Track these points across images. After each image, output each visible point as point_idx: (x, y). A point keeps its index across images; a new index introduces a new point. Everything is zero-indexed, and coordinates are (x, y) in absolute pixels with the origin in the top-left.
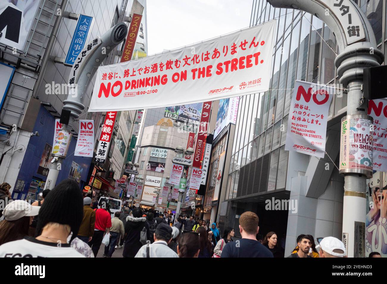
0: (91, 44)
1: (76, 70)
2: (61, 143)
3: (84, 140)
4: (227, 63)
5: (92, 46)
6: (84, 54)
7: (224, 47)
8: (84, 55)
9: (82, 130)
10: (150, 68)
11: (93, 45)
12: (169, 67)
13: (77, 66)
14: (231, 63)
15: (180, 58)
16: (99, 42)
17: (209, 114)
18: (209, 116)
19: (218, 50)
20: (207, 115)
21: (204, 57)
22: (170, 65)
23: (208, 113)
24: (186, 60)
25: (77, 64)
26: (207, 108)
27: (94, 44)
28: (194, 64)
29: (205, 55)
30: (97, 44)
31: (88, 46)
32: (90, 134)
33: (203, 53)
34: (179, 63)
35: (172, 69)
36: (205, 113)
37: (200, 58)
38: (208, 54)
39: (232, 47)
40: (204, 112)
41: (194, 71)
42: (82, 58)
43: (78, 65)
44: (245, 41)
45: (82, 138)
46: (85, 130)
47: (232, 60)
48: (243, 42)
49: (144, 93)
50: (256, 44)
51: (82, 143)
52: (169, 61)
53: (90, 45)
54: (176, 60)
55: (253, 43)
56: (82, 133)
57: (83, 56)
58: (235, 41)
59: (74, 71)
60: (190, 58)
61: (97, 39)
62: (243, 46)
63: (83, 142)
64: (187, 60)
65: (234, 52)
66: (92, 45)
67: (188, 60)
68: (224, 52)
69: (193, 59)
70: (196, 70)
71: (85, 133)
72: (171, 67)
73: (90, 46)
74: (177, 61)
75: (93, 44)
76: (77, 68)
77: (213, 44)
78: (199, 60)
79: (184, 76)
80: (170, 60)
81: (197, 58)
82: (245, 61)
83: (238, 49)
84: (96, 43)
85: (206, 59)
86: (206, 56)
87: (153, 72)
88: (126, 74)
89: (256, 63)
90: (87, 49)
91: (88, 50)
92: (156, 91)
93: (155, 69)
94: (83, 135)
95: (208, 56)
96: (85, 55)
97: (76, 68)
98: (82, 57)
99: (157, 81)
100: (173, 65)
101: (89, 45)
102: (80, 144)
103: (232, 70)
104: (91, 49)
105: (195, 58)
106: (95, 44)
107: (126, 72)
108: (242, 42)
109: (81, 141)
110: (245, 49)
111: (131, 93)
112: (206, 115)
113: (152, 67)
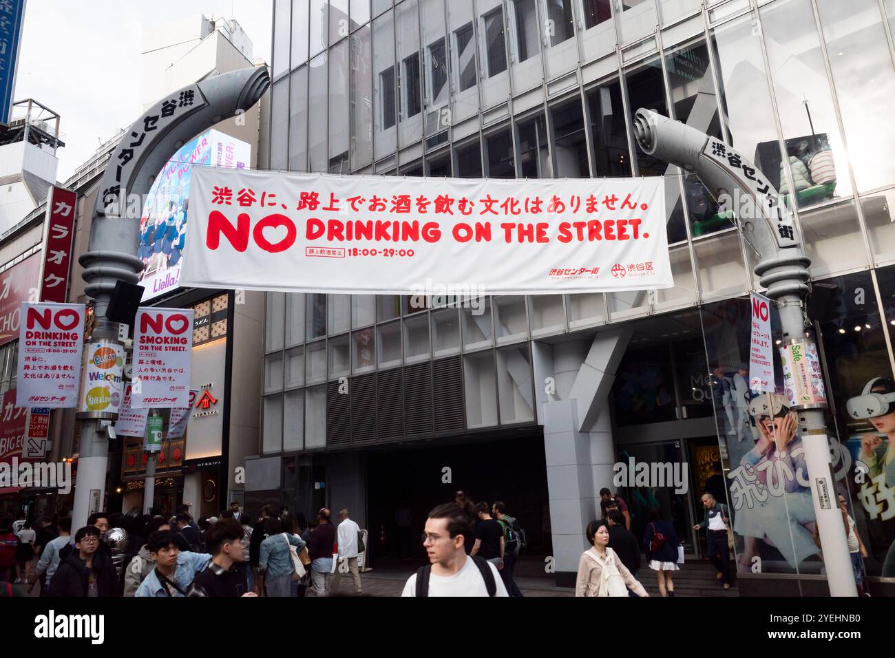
0: (174, 101)
1: (123, 164)
2: (113, 377)
3: (153, 362)
4: (579, 226)
5: (178, 108)
6: (152, 124)
7: (573, 197)
8: (150, 126)
9: (145, 335)
10: (389, 201)
11: (180, 106)
12: (444, 209)
13: (128, 155)
14: (587, 226)
15: (474, 197)
16: (197, 101)
17: (69, 230)
18: (69, 235)
19: (560, 200)
20: (65, 233)
21: (530, 205)
22: (445, 206)
23: (66, 228)
24: (488, 204)
25: (128, 148)
26: (62, 214)
27: (182, 103)
28: (506, 213)
29: (533, 203)
30: (191, 104)
31: (164, 104)
32: (176, 345)
33: (528, 199)
34: (468, 206)
35: (452, 213)
36: (57, 228)
37: (521, 205)
38: (538, 202)
39: (588, 200)
40: (56, 226)
41: (507, 227)
42: (143, 135)
43: (131, 152)
44: (613, 196)
45: (145, 359)
46: (156, 336)
47: (589, 222)
48: (610, 198)
49: (374, 252)
50: (632, 205)
51: (150, 371)
52: (444, 197)
53: (170, 103)
54: (461, 199)
55: (627, 202)
56: (145, 345)
57: (147, 129)
58: (595, 190)
59: (119, 169)
60: (497, 201)
61: (193, 92)
62: (610, 203)
63: (152, 370)
64: (491, 205)
65: (592, 209)
66: (178, 104)
67: (494, 204)
68: (572, 205)
69: (505, 205)
70: (513, 225)
71: (155, 344)
72: (448, 209)
73: (170, 105)
74: (463, 202)
75: (179, 102)
76: (127, 160)
77: (550, 188)
78: (519, 210)
79: (484, 232)
80: (447, 196)
81: (513, 205)
82: (615, 228)
83: (600, 206)
84: (188, 102)
85: (535, 210)
86: (535, 205)
87: (398, 212)
88: (305, 202)
89: (636, 236)
90: (160, 114)
91: (164, 115)
92: (411, 253)
93: (403, 205)
94: (150, 348)
95: (538, 206)
96: (155, 128)
97: (123, 160)
98: (145, 132)
99: (410, 231)
100: (454, 207)
101: (167, 102)
102: (144, 374)
103: (591, 238)
104: (172, 114)
105: (509, 203)
106: (186, 104)
107: (307, 197)
108: (607, 197)
109: (143, 366)
110: (614, 209)
111: (331, 250)
112: (62, 233)
113: (396, 201)
